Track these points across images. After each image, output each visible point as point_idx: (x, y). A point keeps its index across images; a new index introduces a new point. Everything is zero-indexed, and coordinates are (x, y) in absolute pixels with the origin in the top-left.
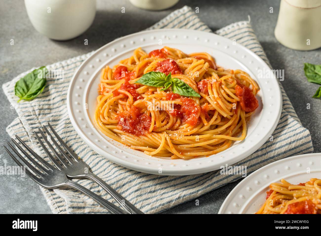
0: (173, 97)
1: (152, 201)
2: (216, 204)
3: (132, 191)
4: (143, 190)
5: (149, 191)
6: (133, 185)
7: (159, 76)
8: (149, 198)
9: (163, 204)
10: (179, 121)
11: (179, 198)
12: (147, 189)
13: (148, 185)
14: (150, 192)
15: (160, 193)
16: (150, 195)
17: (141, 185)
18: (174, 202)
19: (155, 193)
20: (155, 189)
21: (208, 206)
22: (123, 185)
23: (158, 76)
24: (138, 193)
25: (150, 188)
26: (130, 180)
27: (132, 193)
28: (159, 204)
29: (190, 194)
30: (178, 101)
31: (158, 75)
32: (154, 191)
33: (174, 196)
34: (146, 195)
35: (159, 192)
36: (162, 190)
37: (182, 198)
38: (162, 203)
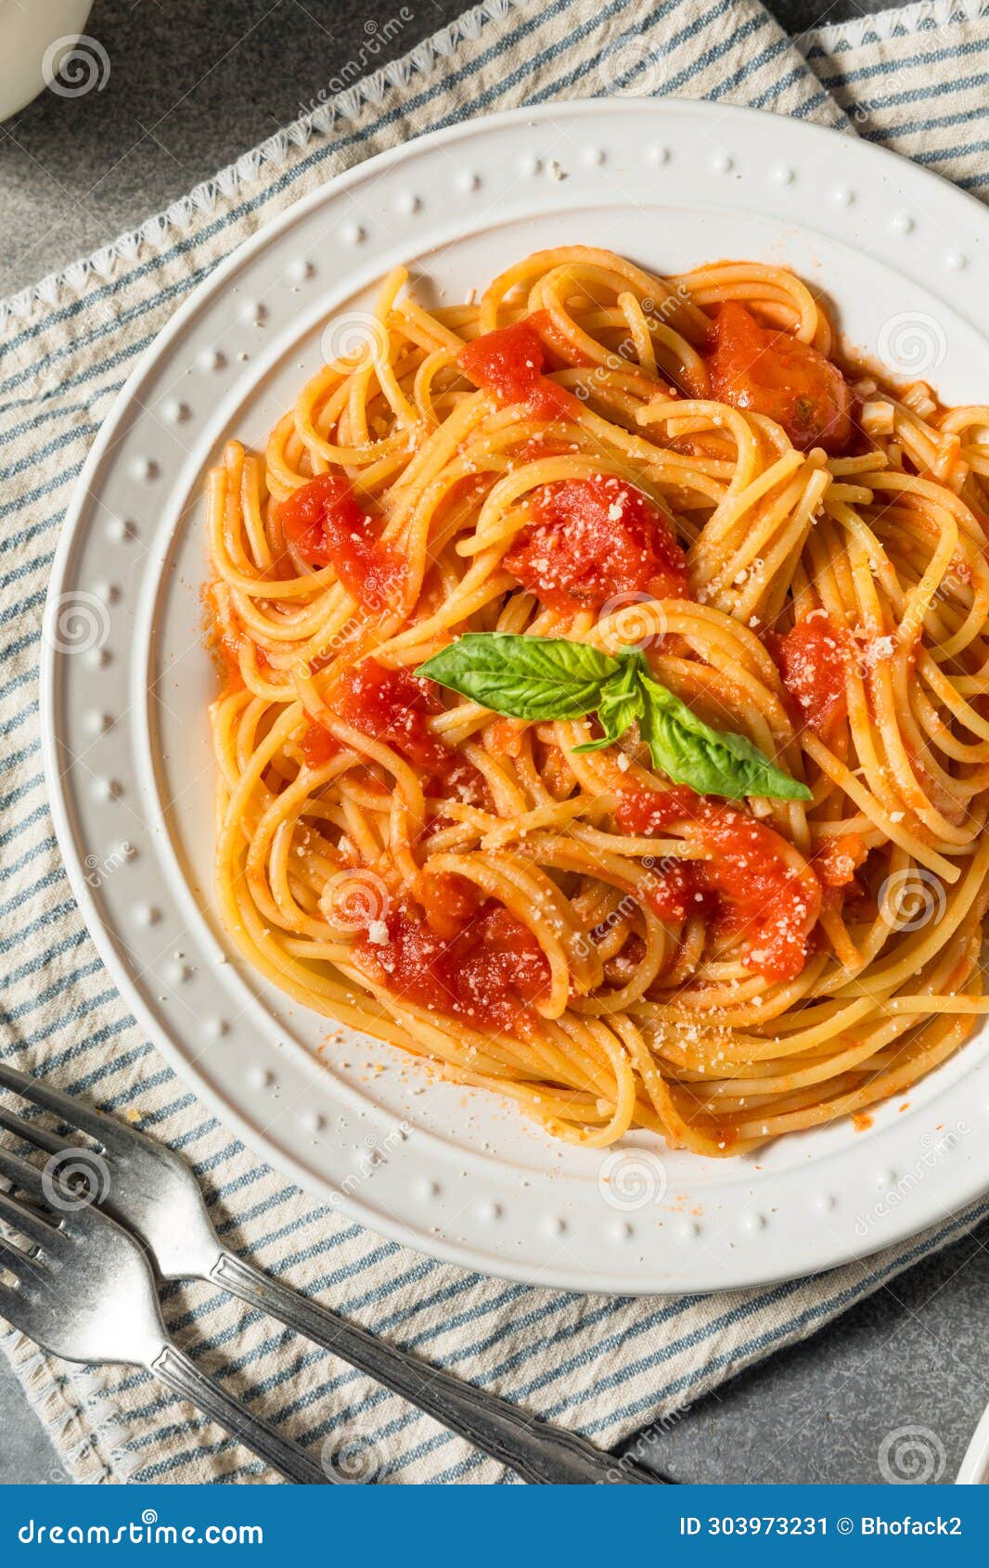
0: (658, 822)
1: (575, 1391)
2: (891, 1345)
3: (468, 1344)
4: (520, 1334)
5: (551, 1333)
6: (466, 1310)
7: (561, 659)
8: (558, 1372)
9: (633, 1409)
10: (695, 940)
11: (711, 1366)
12: (540, 1323)
13: (544, 1304)
14: (561, 1335)
15: (608, 1330)
16: (561, 1353)
17: (512, 1311)
18: (683, 1393)
19: (584, 1334)
20: (581, 1312)
21: (854, 1361)
22: (417, 1308)
23: (559, 663)
24: (501, 1350)
25: (559, 1314)
26: (448, 1284)
27: (468, 1353)
28: (610, 1409)
29: (767, 1338)
30: (690, 843)
31: (558, 653)
32: (579, 1327)
33: (687, 1353)
34: (541, 1355)
35: (602, 1325)
36: (617, 1316)
37: (722, 1370)
38: (625, 1404)
